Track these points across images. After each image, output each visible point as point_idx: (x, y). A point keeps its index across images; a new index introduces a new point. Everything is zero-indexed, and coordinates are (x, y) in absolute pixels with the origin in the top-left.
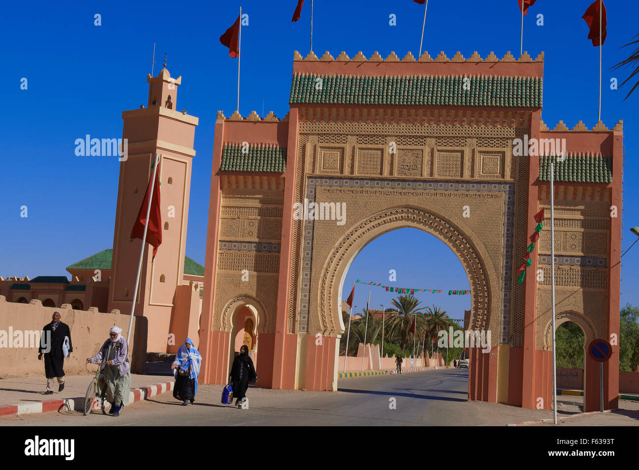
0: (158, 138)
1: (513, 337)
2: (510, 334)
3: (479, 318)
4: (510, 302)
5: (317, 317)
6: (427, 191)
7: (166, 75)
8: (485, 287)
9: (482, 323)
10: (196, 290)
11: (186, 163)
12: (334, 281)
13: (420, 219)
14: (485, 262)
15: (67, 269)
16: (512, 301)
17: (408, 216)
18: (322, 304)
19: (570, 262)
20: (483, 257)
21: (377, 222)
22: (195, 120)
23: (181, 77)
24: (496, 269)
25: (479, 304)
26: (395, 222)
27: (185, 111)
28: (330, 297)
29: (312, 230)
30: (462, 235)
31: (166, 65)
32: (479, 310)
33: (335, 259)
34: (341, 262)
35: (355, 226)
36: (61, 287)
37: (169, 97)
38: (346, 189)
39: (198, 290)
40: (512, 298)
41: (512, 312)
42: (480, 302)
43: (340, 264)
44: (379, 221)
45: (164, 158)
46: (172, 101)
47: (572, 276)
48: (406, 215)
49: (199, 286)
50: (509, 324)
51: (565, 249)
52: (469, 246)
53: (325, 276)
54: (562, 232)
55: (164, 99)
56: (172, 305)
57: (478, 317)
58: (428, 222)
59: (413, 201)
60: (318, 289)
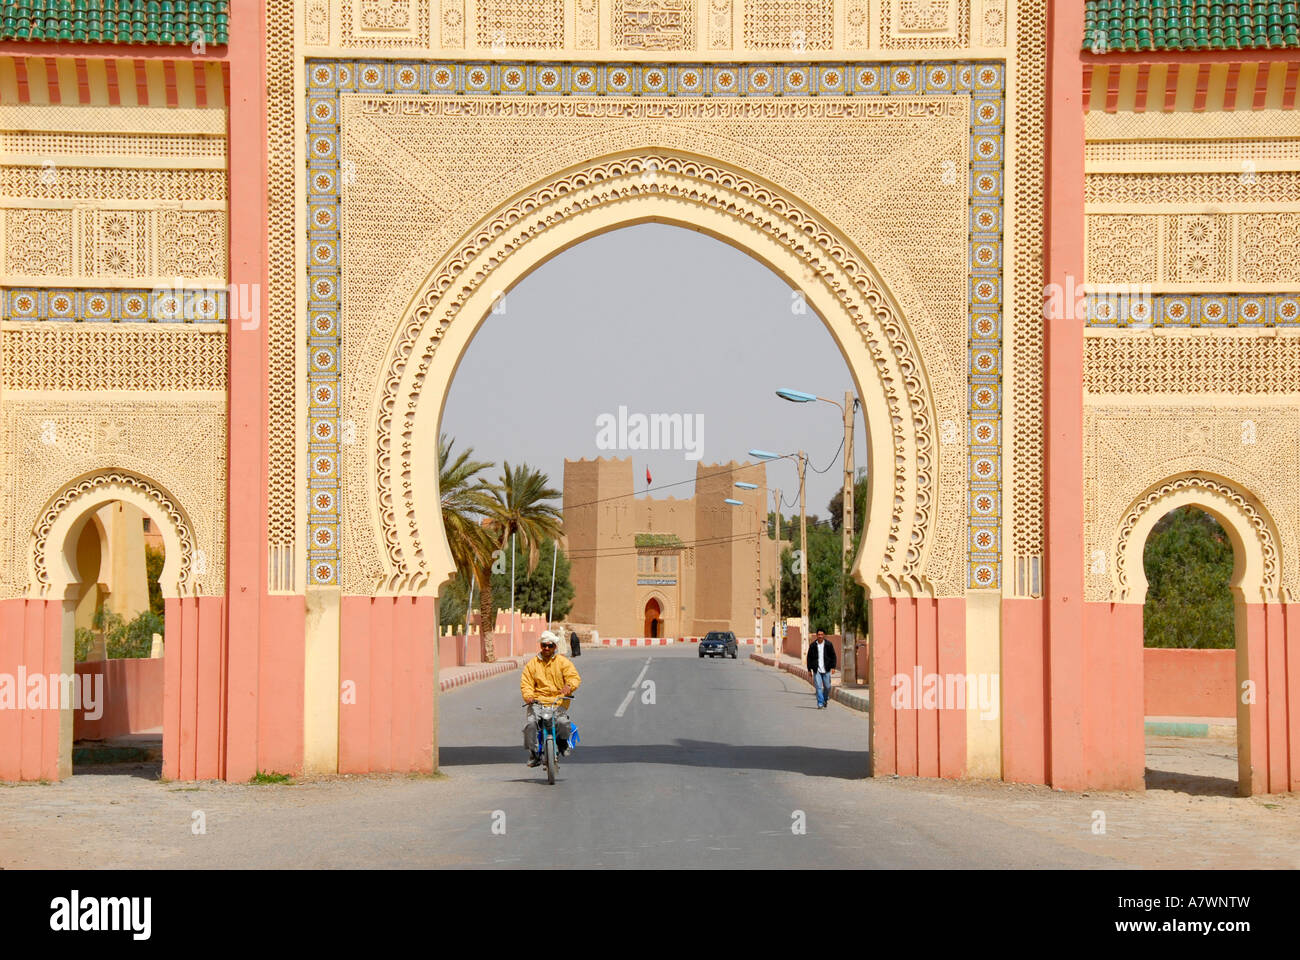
5: (366, 533)
6: (715, 100)
19: (1189, 314)
38: (442, 98)
47: (1194, 362)
50: (999, 526)
51: (1173, 275)
54: (1161, 218)
59: (672, 132)
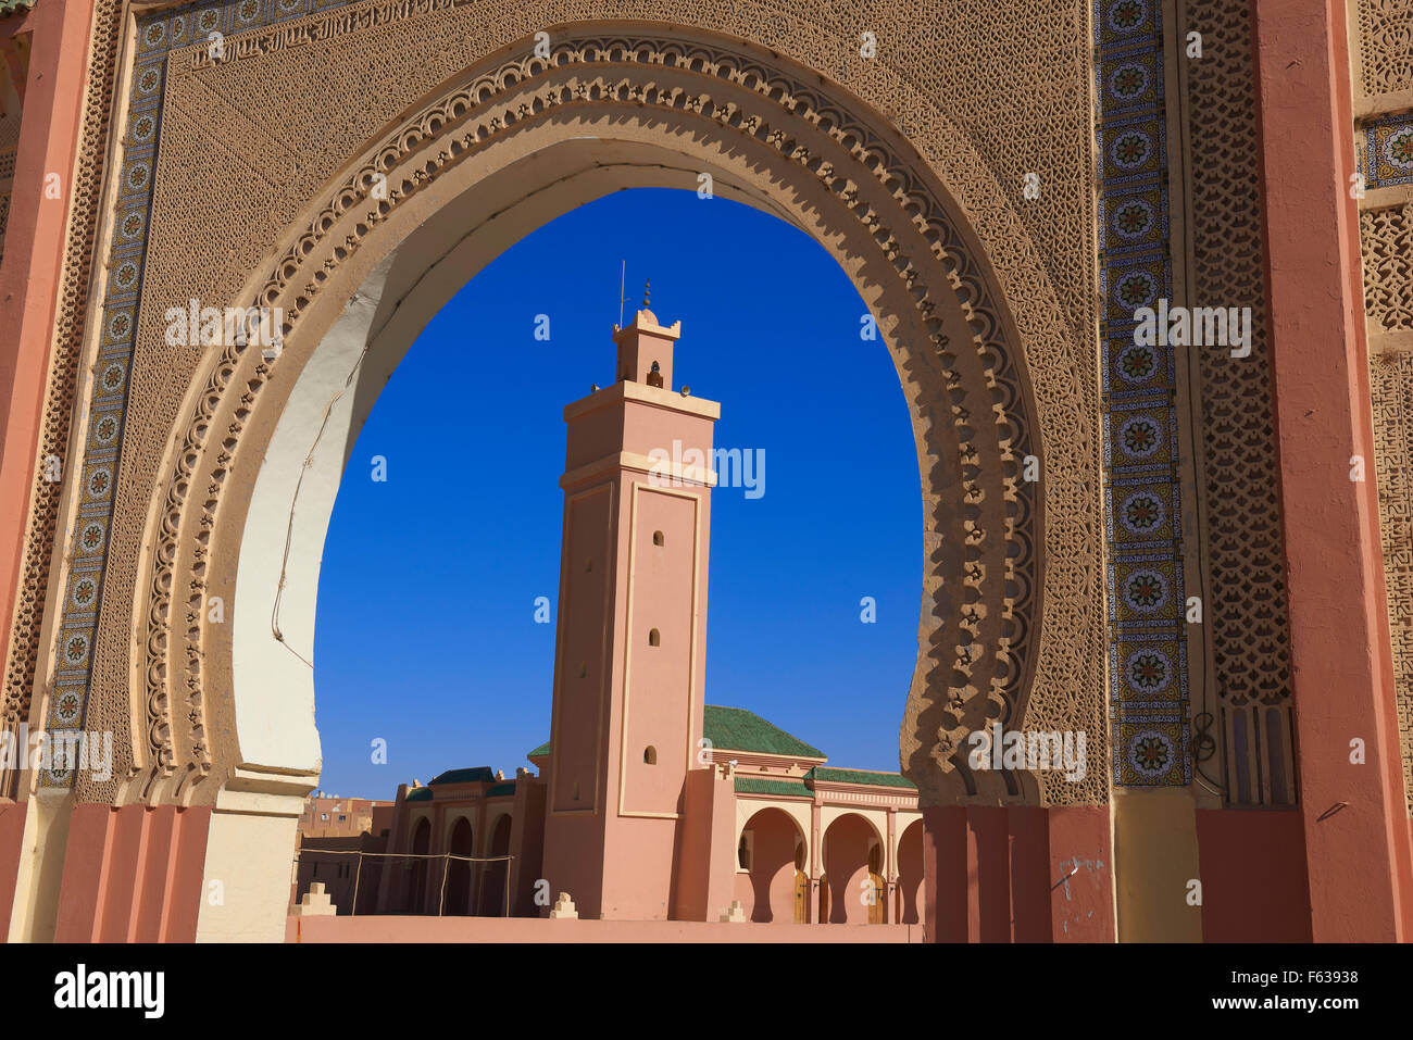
0: (624, 447)
1: (1213, 732)
2: (1194, 710)
3: (973, 615)
4: (1175, 481)
7: (646, 321)
8: (998, 408)
9: (992, 648)
10: (725, 778)
11: (695, 500)
12: (220, 497)
13: (624, 91)
14: (988, 247)
15: (530, 757)
16: (1185, 472)
17: (566, 92)
18: (153, 625)
20: (974, 220)
21: (420, 160)
22: (713, 409)
23: (679, 322)
24: (1061, 274)
25: (969, 525)
26: (509, 140)
27: (686, 389)
28: (196, 585)
29: (138, 260)
30: (845, 120)
31: (648, 302)
32: (969, 566)
33: (229, 385)
34: (258, 396)
35: (319, 203)
36: (477, 789)
37: (655, 366)
39: (730, 777)
40: (1185, 450)
41: (1189, 542)
42: (974, 512)
43: (252, 407)
44: (431, 153)
45: (639, 489)
46: (661, 373)
48: (558, 90)
49: (732, 767)
52: (886, 176)
53: (179, 475)
55: (643, 369)
56: (676, 816)
57: (966, 609)
58: (667, 95)
60: (138, 546)
